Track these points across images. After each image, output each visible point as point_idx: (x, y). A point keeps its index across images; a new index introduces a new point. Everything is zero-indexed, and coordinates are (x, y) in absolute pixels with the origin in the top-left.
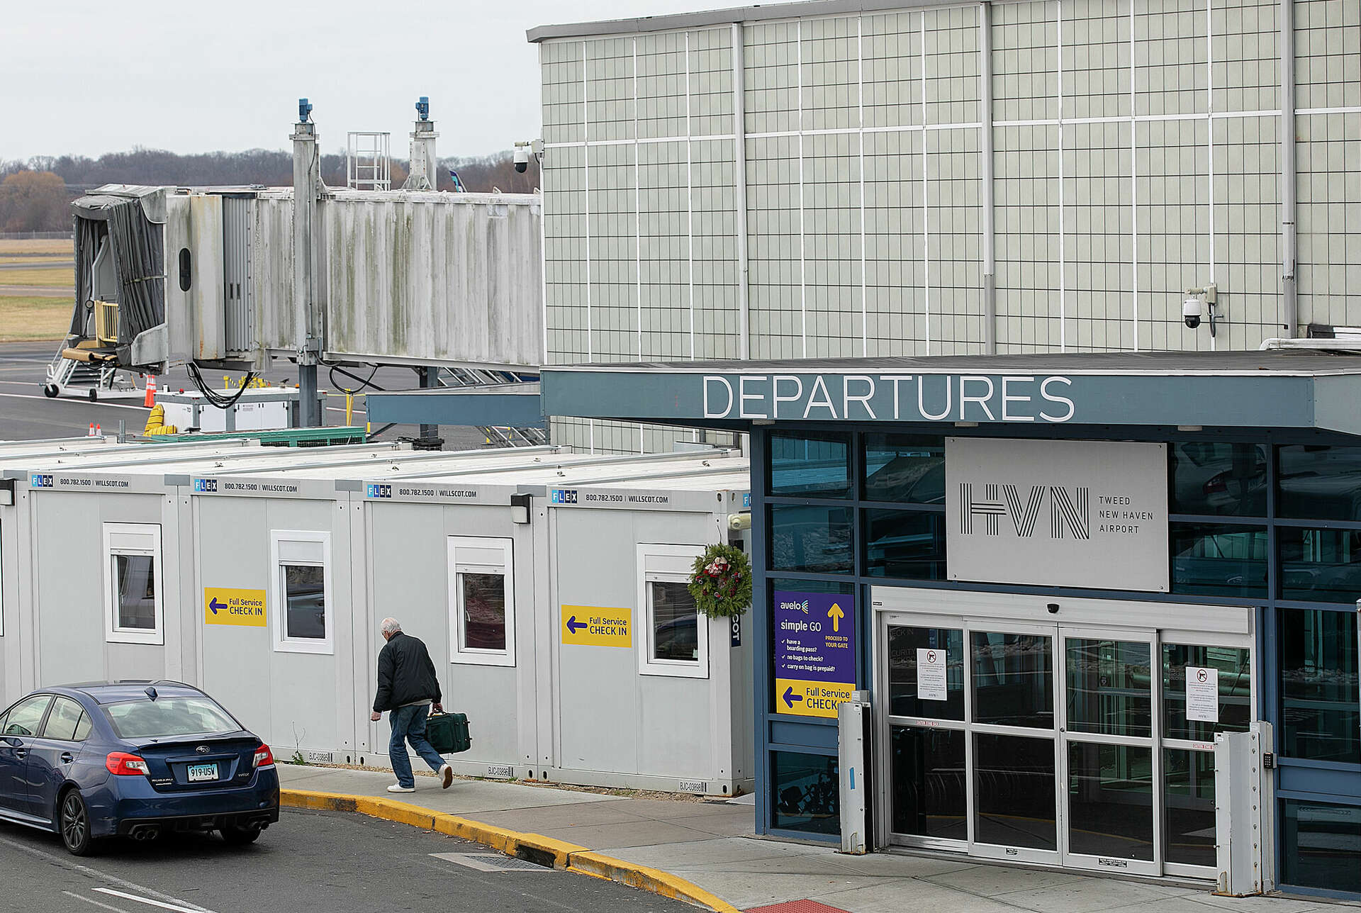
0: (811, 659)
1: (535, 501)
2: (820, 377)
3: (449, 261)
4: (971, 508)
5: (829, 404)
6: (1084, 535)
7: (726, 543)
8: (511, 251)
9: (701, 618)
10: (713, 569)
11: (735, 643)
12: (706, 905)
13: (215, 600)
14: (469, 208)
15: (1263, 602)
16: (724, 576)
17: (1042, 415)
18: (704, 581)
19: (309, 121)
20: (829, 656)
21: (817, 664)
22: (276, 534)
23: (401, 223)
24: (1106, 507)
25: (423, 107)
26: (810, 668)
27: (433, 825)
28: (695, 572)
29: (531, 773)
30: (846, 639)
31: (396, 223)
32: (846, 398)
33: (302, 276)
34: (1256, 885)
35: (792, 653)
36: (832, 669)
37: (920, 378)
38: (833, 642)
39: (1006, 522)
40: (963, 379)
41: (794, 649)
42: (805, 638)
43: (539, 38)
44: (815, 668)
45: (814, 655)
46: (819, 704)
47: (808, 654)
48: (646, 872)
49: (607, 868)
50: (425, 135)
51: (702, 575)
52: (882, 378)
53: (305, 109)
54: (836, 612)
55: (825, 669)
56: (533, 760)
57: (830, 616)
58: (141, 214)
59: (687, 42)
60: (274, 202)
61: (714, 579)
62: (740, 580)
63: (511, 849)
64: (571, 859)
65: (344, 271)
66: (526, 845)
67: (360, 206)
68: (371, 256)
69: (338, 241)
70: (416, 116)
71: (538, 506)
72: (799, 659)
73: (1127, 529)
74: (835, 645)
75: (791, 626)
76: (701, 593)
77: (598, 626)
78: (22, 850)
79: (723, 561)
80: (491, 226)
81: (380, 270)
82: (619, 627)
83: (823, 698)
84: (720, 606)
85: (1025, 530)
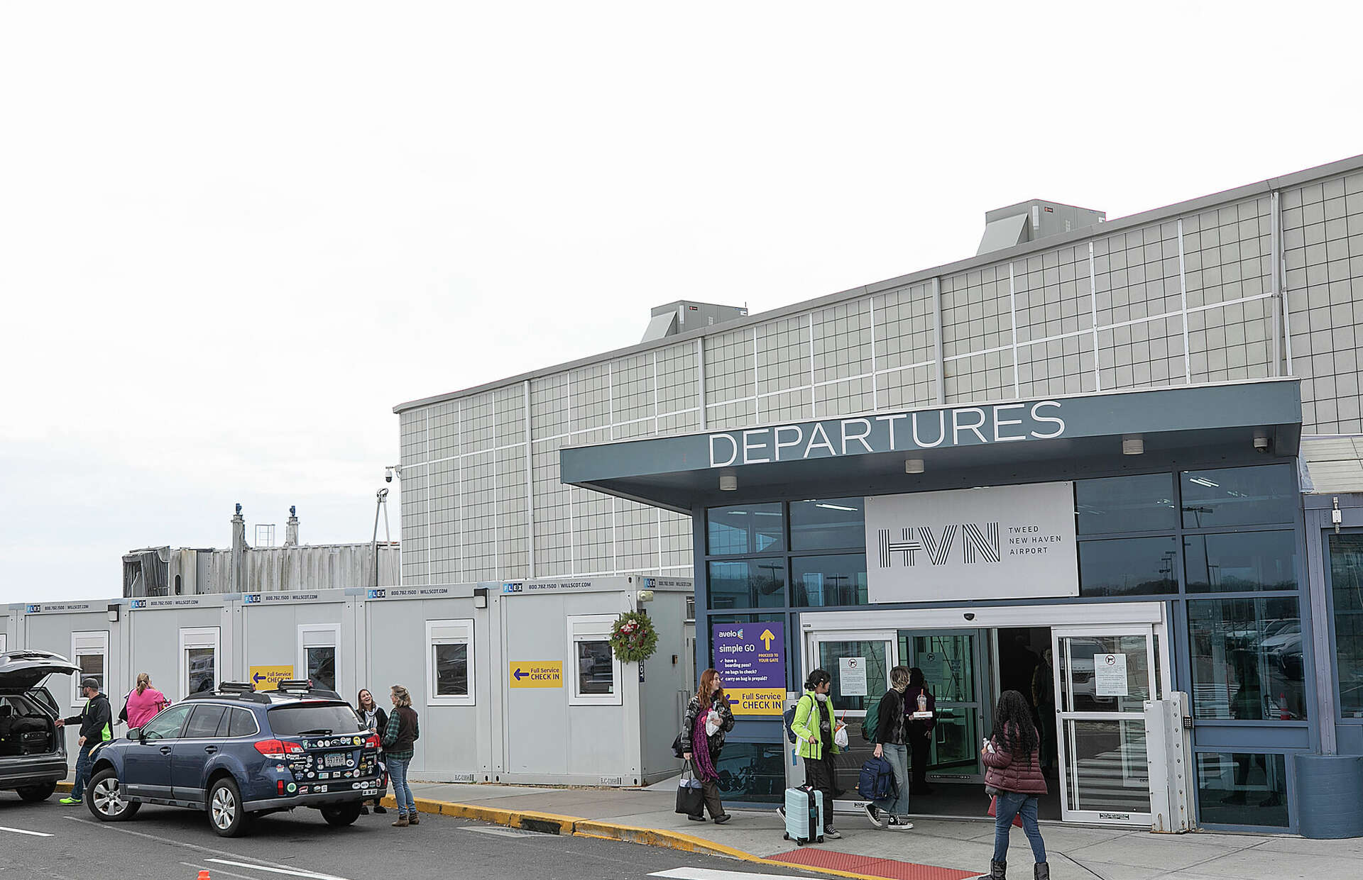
0: (747, 672)
1: (491, 593)
2: (819, 424)
3: (309, 574)
4: (887, 549)
5: (828, 444)
6: (995, 558)
7: (635, 611)
8: (341, 568)
9: (616, 663)
10: (627, 628)
11: (641, 680)
12: (730, 855)
13: (257, 674)
14: (320, 550)
15: (1173, 596)
16: (634, 633)
17: (1033, 433)
18: (621, 637)
19: (240, 514)
20: (762, 669)
21: (751, 676)
22: (301, 628)
23: (285, 559)
24: (1015, 535)
25: (293, 510)
26: (746, 679)
27: (440, 810)
28: (613, 631)
29: (487, 778)
30: (776, 655)
31: (283, 559)
32: (844, 438)
33: (236, 586)
34: (1183, 824)
35: (729, 669)
36: (765, 678)
37: (914, 415)
38: (763, 658)
39: (921, 556)
40: (955, 412)
41: (731, 666)
42: (740, 657)
43: (400, 411)
44: (750, 679)
45: (749, 669)
46: (754, 705)
47: (744, 669)
48: (657, 831)
49: (616, 832)
50: (294, 523)
51: (619, 633)
52: (878, 418)
53: (238, 508)
54: (767, 636)
55: (758, 679)
56: (488, 769)
57: (762, 639)
58: (158, 557)
59: (493, 397)
60: (222, 553)
61: (627, 634)
62: (646, 636)
63: (516, 823)
64: (577, 826)
65: (256, 583)
66: (530, 819)
67: (264, 552)
68: (270, 575)
69: (253, 569)
70: (290, 514)
71: (493, 597)
72: (736, 673)
73: (1037, 551)
74: (767, 660)
75: (728, 649)
76: (619, 645)
77: (537, 674)
78: (136, 835)
79: (635, 623)
80: (331, 557)
81: (274, 581)
82: (551, 674)
83: (756, 700)
84: (632, 654)
85: (941, 559)
